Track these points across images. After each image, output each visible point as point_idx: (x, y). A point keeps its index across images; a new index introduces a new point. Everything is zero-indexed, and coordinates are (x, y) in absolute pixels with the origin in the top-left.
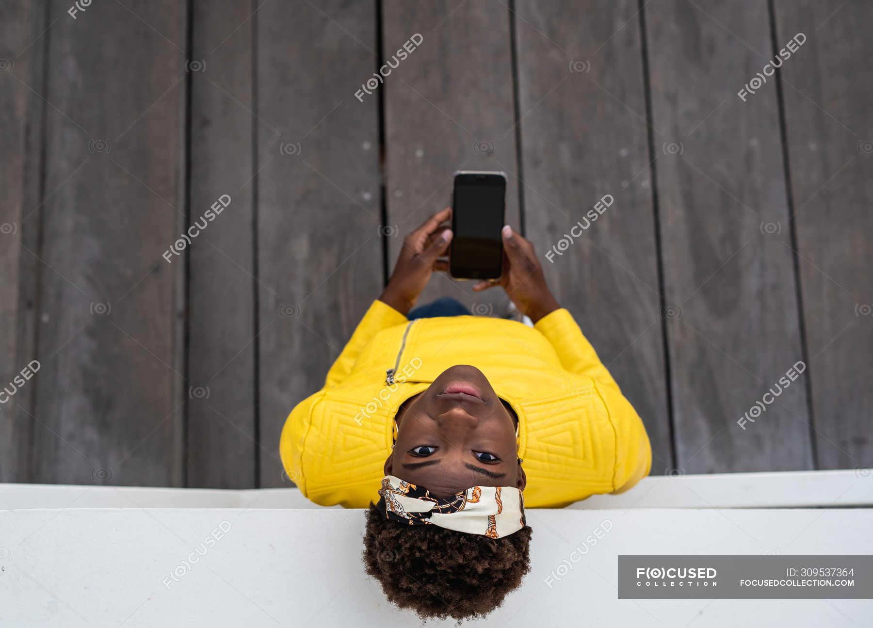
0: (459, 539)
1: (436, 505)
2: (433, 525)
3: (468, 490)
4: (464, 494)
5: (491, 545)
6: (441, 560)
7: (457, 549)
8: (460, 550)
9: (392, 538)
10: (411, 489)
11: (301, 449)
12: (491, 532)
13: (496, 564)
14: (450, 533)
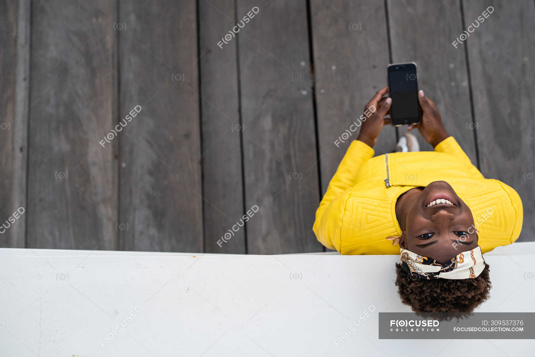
0: (457, 284)
1: (442, 268)
2: (441, 278)
3: (457, 256)
4: (455, 259)
5: (473, 282)
6: (448, 296)
7: (457, 289)
8: (458, 289)
9: (418, 287)
10: (424, 260)
11: (341, 224)
12: (472, 276)
13: (477, 292)
14: (452, 282)
